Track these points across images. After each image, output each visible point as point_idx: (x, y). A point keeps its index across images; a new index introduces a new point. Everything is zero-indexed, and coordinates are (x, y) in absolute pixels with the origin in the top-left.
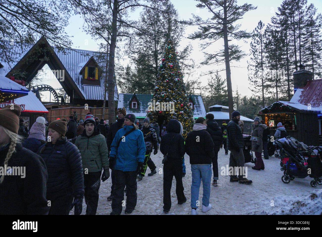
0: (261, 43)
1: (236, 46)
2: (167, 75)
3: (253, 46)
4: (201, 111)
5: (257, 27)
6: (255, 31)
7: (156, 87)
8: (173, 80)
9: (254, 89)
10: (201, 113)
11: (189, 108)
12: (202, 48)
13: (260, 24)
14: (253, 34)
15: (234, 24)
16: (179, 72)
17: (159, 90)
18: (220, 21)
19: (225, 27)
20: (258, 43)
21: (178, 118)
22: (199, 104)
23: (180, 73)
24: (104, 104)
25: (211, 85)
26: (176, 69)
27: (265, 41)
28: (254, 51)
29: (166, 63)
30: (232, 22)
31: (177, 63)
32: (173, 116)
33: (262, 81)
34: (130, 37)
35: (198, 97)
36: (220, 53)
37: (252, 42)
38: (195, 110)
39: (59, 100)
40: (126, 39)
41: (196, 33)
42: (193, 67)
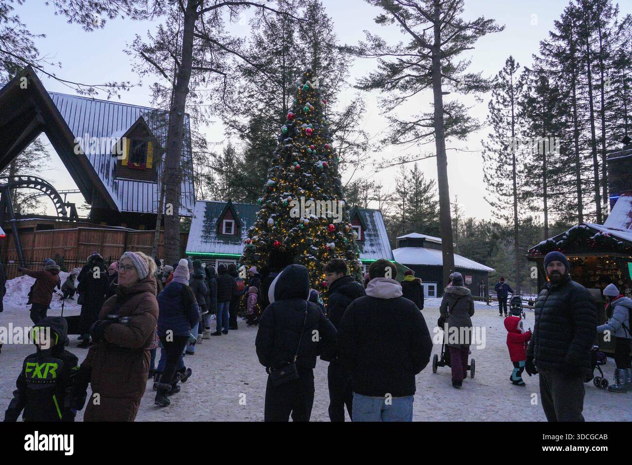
0: (513, 104)
1: (460, 105)
2: (298, 152)
3: (493, 108)
4: (379, 244)
5: (503, 70)
6: (499, 78)
7: (270, 181)
8: (312, 165)
9: (497, 201)
10: (380, 250)
11: (349, 236)
12: (385, 108)
13: (509, 63)
14: (495, 83)
15: (455, 60)
16: (327, 147)
17: (277, 188)
18: (426, 51)
19: (436, 64)
20: (506, 103)
21: (322, 260)
22: (375, 230)
23: (331, 148)
24: (158, 223)
25: (401, 192)
26: (319, 139)
27: (520, 98)
28: (497, 120)
29: (295, 124)
30: (451, 56)
31: (322, 126)
32: (308, 255)
33: (514, 184)
34: (224, 74)
35: (374, 214)
36: (424, 120)
37: (492, 100)
38: (365, 243)
39: (66, 213)
40: (216, 79)
41: (372, 76)
42: (364, 149)
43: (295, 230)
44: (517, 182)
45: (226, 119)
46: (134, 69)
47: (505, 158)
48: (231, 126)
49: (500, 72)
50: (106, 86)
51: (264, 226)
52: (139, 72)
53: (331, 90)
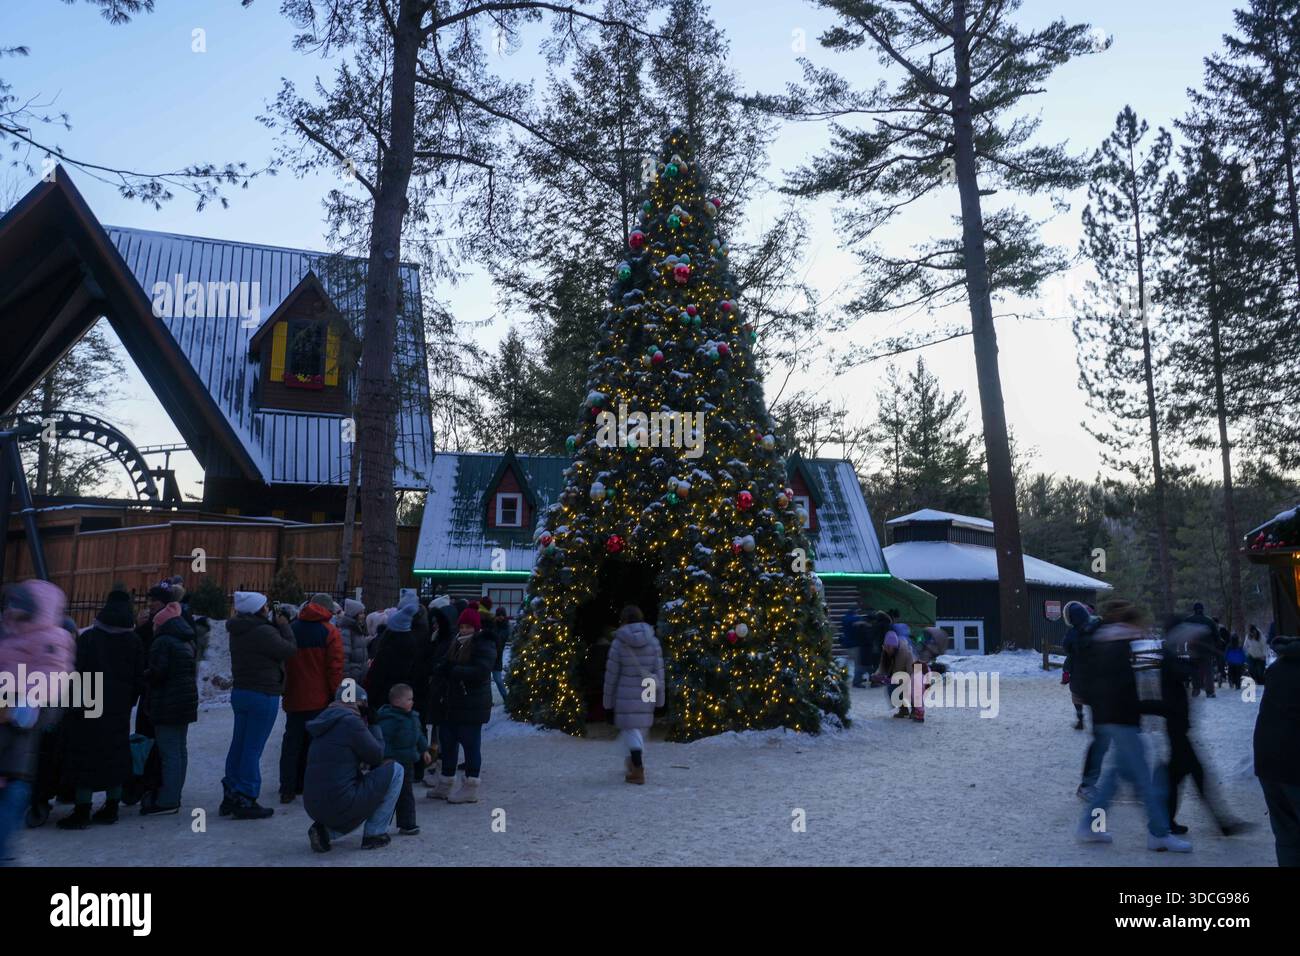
0: (1137, 214)
1: (1020, 219)
2: (657, 322)
3: (1092, 224)
4: (851, 537)
6: (1104, 155)
7: (593, 395)
8: (692, 351)
9: (1112, 432)
10: (855, 550)
11: (788, 519)
12: (851, 232)
13: (1125, 122)
14: (1094, 166)
15: (1004, 120)
16: (726, 309)
17: (610, 410)
18: (939, 100)
19: (963, 128)
20: (1122, 212)
21: (723, 579)
22: (842, 505)
23: (736, 312)
24: (350, 506)
25: (891, 422)
26: (707, 291)
27: (1153, 198)
28: (1103, 250)
29: (649, 257)
30: (996, 109)
31: (714, 259)
32: (690, 567)
33: (1150, 391)
34: (487, 167)
35: (836, 470)
36: (939, 253)
37: (1088, 207)
38: (820, 535)
39: (156, 491)
40: (471, 179)
41: (820, 162)
42: (809, 326)
43: (656, 509)
44: (1155, 386)
45: (497, 270)
46: (283, 159)
47: (1124, 334)
48: (509, 284)
49: (1104, 143)
50: (189, 174)
51: (582, 502)
52: (295, 166)
53: (730, 197)
